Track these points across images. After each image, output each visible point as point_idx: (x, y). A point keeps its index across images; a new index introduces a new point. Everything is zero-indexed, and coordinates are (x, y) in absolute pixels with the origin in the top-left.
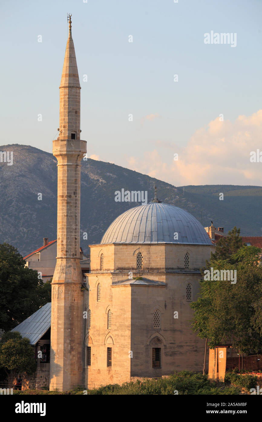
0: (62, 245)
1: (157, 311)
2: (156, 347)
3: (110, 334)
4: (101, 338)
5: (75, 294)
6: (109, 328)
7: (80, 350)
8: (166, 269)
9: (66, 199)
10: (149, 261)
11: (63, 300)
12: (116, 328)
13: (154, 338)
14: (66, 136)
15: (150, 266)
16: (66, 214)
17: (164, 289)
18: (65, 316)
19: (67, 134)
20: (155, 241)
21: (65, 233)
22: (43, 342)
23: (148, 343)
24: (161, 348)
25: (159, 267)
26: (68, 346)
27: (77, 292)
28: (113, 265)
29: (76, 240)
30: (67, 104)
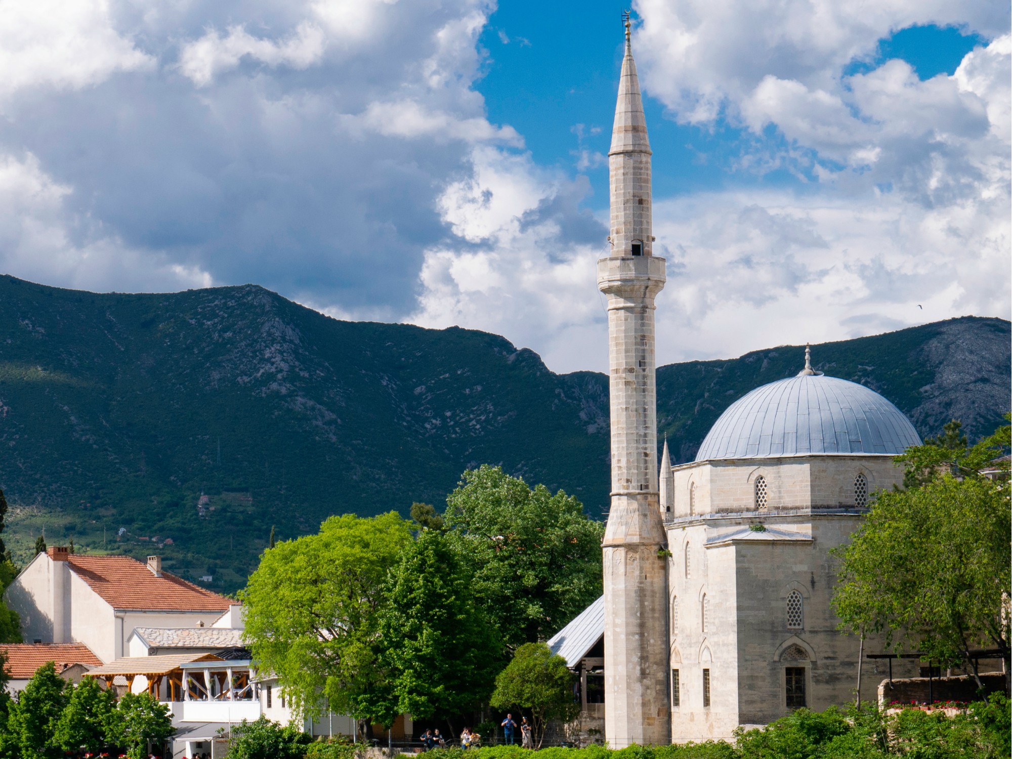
0: (620, 467)
1: (794, 593)
2: (794, 664)
3: (706, 642)
4: (694, 650)
5: (647, 565)
6: (705, 631)
7: (661, 676)
8: (813, 507)
9: (624, 375)
10: (780, 492)
11: (623, 578)
12: (714, 630)
13: (789, 647)
14: (620, 249)
15: (780, 502)
16: (624, 407)
17: (809, 549)
18: (626, 608)
19: (624, 247)
20: (791, 452)
21: (625, 445)
22: (591, 662)
23: (776, 658)
24: (804, 668)
25: (798, 504)
26: (634, 668)
27: (650, 561)
28: (709, 503)
29: (647, 458)
30: (622, 187)
